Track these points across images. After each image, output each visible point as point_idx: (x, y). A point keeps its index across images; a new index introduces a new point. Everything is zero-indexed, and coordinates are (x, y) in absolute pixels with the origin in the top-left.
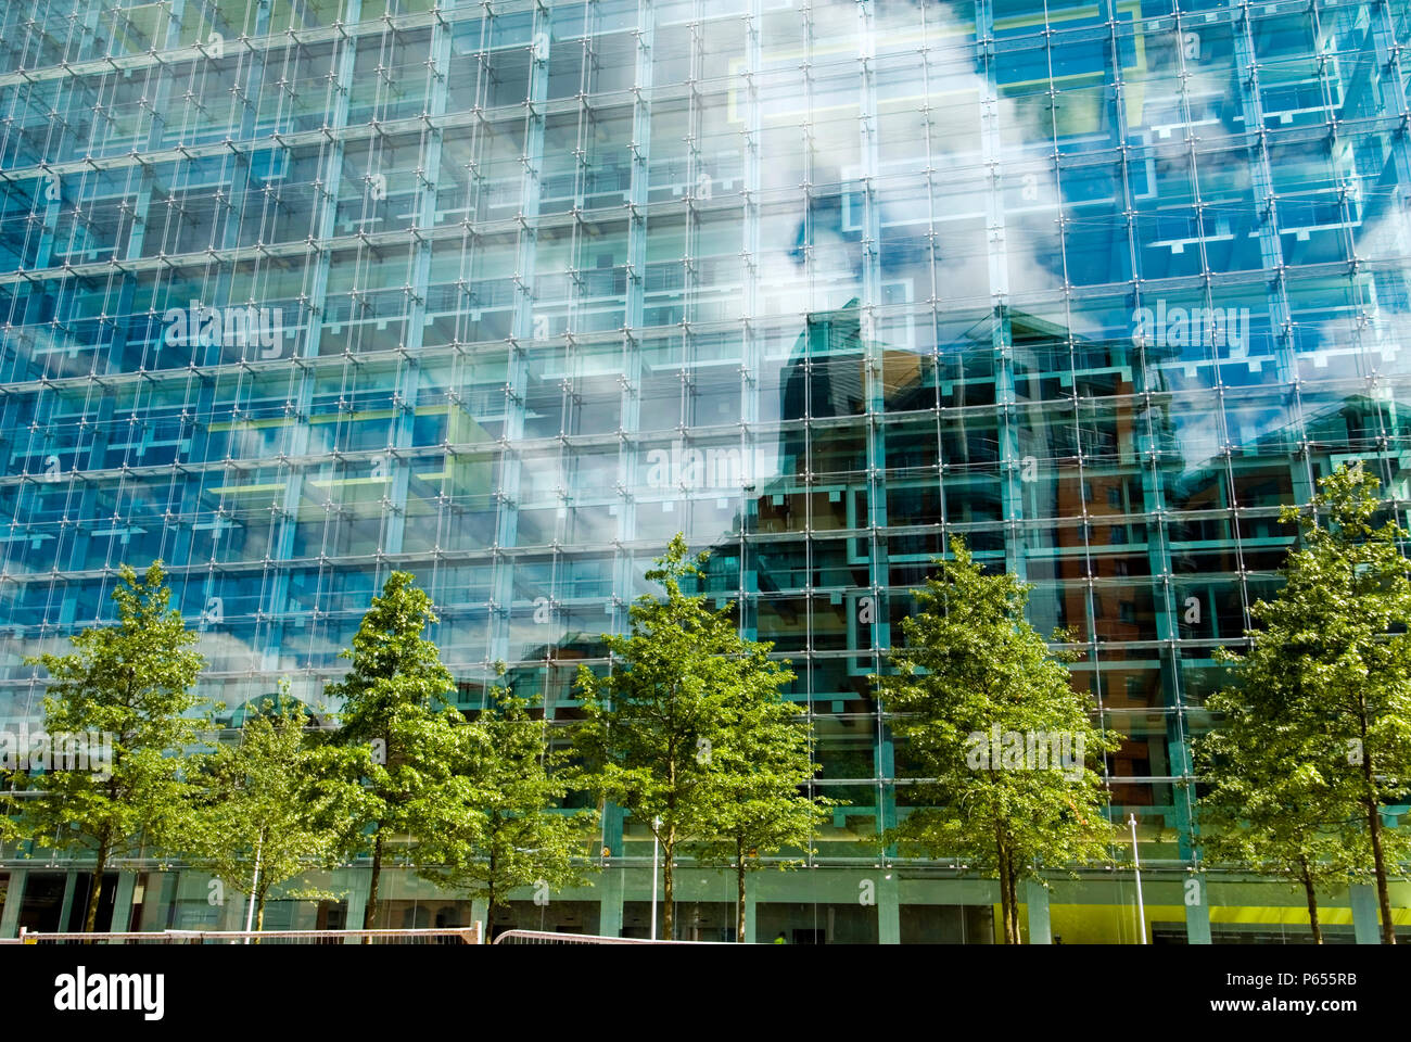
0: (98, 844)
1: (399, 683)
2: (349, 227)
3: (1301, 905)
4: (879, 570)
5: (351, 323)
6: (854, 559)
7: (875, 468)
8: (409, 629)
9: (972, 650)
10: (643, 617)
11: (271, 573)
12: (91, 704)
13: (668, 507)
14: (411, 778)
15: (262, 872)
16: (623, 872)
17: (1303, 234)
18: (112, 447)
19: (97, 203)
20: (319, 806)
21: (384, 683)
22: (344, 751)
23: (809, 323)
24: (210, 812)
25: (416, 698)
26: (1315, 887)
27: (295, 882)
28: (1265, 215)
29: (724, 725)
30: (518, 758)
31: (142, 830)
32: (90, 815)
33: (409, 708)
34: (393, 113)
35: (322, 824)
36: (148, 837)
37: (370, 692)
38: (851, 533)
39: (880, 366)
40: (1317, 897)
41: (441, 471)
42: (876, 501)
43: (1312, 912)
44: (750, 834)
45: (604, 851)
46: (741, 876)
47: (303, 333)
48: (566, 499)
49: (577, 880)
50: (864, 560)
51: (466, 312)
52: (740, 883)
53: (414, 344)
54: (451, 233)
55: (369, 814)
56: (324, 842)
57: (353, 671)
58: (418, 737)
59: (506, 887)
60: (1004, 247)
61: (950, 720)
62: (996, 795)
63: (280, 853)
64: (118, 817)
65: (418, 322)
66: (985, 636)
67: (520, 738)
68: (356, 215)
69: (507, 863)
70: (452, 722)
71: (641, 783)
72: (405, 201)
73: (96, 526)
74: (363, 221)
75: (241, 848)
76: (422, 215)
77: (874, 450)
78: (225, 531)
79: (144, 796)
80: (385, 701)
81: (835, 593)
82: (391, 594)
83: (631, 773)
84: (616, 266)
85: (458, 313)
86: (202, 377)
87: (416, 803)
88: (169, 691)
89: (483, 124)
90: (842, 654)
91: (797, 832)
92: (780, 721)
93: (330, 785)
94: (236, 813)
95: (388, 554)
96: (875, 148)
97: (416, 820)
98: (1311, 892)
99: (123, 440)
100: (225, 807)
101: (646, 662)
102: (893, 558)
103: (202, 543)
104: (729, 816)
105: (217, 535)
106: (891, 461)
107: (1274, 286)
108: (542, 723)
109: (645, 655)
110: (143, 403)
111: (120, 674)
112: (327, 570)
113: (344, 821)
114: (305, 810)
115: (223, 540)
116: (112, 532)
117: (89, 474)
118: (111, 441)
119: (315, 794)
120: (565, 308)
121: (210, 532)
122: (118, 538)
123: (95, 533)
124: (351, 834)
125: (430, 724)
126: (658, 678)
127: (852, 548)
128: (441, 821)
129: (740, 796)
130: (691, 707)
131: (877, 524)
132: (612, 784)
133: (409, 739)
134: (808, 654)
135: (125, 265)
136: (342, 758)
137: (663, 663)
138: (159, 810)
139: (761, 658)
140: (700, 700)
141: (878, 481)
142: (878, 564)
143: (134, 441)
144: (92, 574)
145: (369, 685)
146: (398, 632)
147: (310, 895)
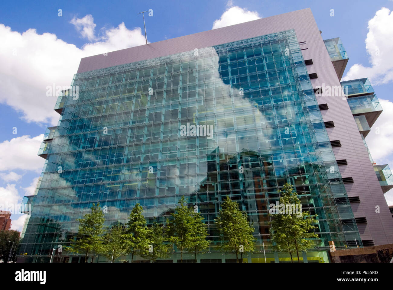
0: (86, 252)
1: (137, 223)
2: (132, 141)
3: (297, 257)
4: (220, 198)
5: (132, 156)
6: (216, 196)
7: (219, 180)
8: (139, 213)
9: (230, 215)
10: (177, 210)
11: (117, 201)
12: (87, 228)
13: (185, 187)
14: (139, 239)
15: (114, 256)
16: (177, 254)
17: (287, 139)
18: (91, 179)
19: (91, 138)
20: (124, 244)
21: (135, 223)
22: (128, 235)
23: (207, 156)
24: (105, 246)
25: (140, 225)
26: (292, 254)
27: (119, 258)
28: (279, 137)
29: (190, 228)
30: (158, 234)
31: (94, 249)
32: (85, 247)
33: (139, 227)
34: (140, 122)
35: (124, 248)
36: (94, 251)
37: (132, 224)
38: (215, 192)
39: (219, 163)
40: (292, 256)
41: (146, 182)
42: (219, 186)
43: (292, 259)
44: (197, 247)
45: (174, 250)
46: (196, 255)
47: (124, 158)
48: (167, 187)
49: (168, 256)
50: (217, 196)
51: (151, 154)
52: (196, 256)
53: (142, 160)
54: (148, 142)
55: (132, 246)
56: (124, 251)
57: (130, 221)
58: (140, 232)
59: (155, 258)
60: (238, 143)
61: (226, 227)
62: (234, 240)
63: (117, 253)
64: (90, 247)
65: (143, 157)
66: (231, 213)
67: (158, 231)
68: (133, 138)
69: (155, 254)
70: (146, 229)
71: (177, 239)
72: (141, 136)
73: (87, 193)
74: (134, 139)
75: (110, 252)
76: (144, 138)
77: (218, 177)
78: (109, 193)
79: (94, 243)
80: (135, 226)
81: (213, 202)
82: (136, 207)
83: (175, 238)
84: (176, 146)
85: (149, 154)
86: (106, 167)
87: (139, 244)
88: (99, 225)
89: (154, 124)
90: (214, 213)
91: (205, 247)
92: (202, 227)
93: (125, 241)
94: (109, 246)
95: (137, 197)
96: (217, 127)
97: (140, 247)
98: (291, 255)
99: (93, 177)
100: (108, 245)
101: (177, 218)
102: (222, 196)
103: (105, 195)
104: (193, 244)
105: (108, 194)
106: (221, 179)
107: (282, 149)
108: (162, 228)
109: (177, 217)
110: (97, 171)
111: (91, 222)
112: (126, 200)
113: (127, 247)
114: (121, 246)
115: (109, 195)
116: (90, 194)
117: (87, 184)
118: (91, 178)
119: (123, 242)
120: (167, 153)
121: (107, 193)
122: (91, 195)
123: (87, 194)
124: (128, 250)
125: (142, 229)
126: (180, 221)
127: (216, 194)
128: (144, 247)
129: (194, 241)
130: (185, 226)
131: (219, 190)
132: (172, 240)
133: (139, 232)
134: (208, 213)
135: (95, 148)
136: (127, 236)
137: (180, 218)
138: (97, 246)
139: (198, 215)
140: (186, 225)
141: (219, 182)
142: (219, 197)
143: (95, 177)
144: (86, 202)
145: (132, 223)
146: (137, 213)
147: (122, 260)
